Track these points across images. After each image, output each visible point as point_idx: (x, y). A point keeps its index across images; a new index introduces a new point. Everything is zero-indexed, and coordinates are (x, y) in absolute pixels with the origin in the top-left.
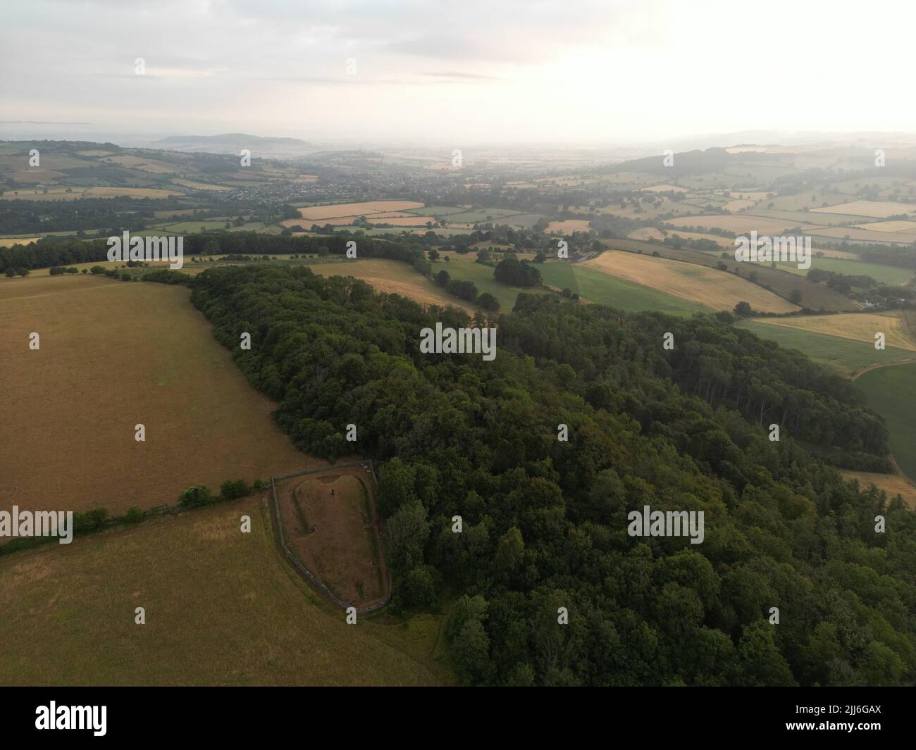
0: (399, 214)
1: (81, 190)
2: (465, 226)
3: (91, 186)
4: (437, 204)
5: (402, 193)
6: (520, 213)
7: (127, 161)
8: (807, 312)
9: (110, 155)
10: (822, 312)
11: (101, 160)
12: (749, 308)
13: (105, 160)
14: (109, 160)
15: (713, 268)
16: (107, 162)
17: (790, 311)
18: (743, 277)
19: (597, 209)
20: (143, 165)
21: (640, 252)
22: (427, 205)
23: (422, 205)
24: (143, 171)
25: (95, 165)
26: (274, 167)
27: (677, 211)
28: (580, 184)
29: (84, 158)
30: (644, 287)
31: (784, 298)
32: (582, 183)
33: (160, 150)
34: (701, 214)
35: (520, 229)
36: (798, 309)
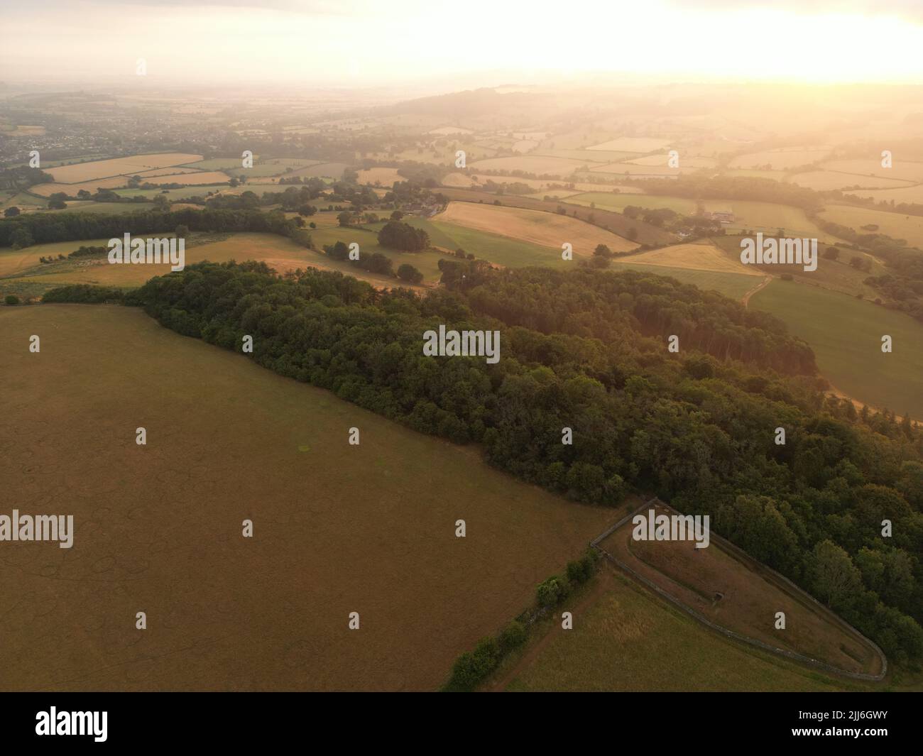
0: (178, 170)
2: (269, 180)
4: (217, 155)
5: (164, 144)
6: (318, 162)
8: (646, 248)
10: (656, 247)
12: (608, 250)
15: (554, 212)
17: (634, 248)
18: (582, 220)
19: (395, 155)
21: (481, 202)
22: (207, 158)
23: (200, 157)
27: (473, 155)
28: (363, 128)
30: (507, 238)
31: (622, 237)
32: (366, 127)
34: (496, 156)
35: (333, 181)
36: (638, 246)
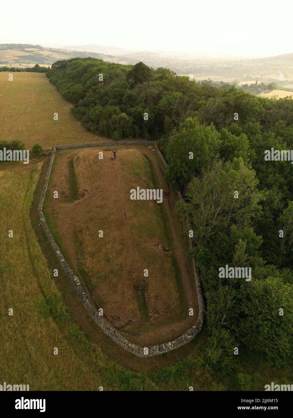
1: (26, 65)
3: (29, 63)
7: (45, 53)
9: (38, 50)
11: (34, 52)
13: (36, 52)
14: (38, 52)
16: (37, 53)
20: (52, 55)
24: (52, 57)
25: (32, 54)
26: (109, 57)
29: (27, 52)
33: (59, 49)
